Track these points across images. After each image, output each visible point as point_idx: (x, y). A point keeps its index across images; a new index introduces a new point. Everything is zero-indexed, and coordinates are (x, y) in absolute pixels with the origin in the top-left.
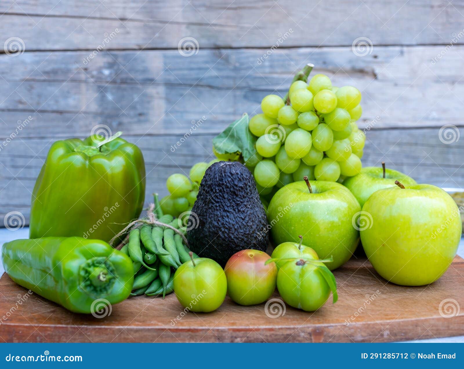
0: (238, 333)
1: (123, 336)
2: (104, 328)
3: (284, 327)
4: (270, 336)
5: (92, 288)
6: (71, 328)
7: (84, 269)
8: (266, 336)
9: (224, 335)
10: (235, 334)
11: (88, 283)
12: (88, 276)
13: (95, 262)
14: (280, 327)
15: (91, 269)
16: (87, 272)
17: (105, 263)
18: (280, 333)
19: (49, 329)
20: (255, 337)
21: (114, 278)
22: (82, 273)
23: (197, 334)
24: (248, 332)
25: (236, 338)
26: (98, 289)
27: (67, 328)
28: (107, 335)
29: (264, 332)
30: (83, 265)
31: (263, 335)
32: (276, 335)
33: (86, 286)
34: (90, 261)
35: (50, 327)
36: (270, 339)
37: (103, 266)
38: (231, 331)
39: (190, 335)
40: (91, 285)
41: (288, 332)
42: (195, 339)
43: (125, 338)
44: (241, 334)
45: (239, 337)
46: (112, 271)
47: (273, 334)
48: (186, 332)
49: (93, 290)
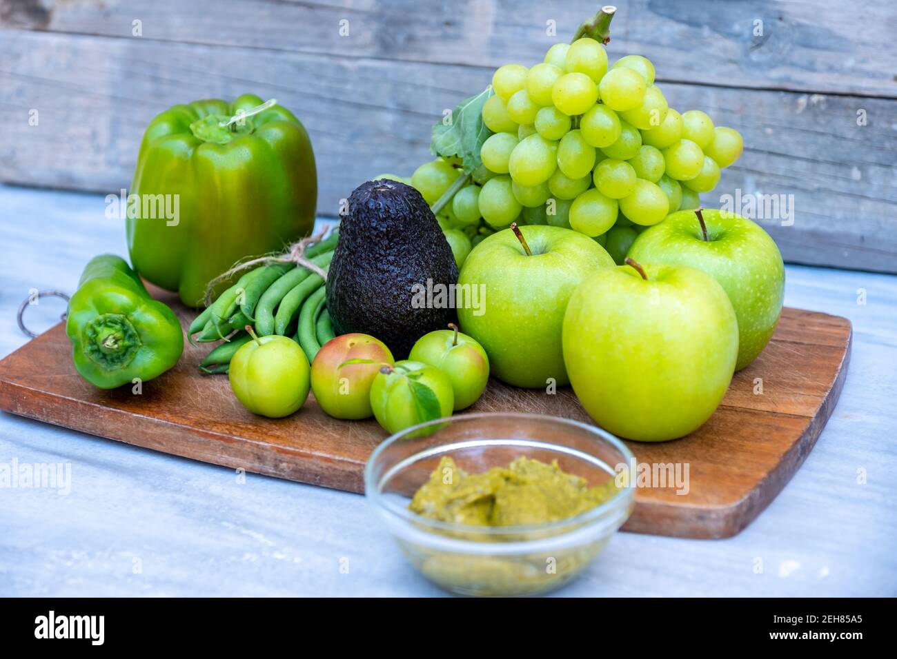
0: (283, 455)
1: (141, 428)
2: (120, 413)
3: (346, 459)
4: (327, 469)
5: (101, 355)
6: (82, 404)
7: (91, 327)
8: (322, 467)
9: (265, 454)
10: (280, 456)
11: (95, 347)
12: (95, 338)
13: (108, 320)
14: (341, 458)
15: (99, 329)
16: (95, 332)
17: (123, 324)
18: (338, 467)
19: (57, 400)
20: (307, 466)
21: (135, 346)
22: (89, 333)
23: (231, 445)
24: (297, 457)
25: (281, 461)
26: (108, 358)
27: (76, 402)
28: (122, 422)
29: (318, 462)
30: (91, 322)
31: (317, 465)
32: (335, 469)
33: (93, 351)
34: (101, 317)
35: (58, 398)
36: (327, 473)
37: (118, 327)
38: (275, 451)
39: (222, 445)
40: (98, 351)
41: (351, 468)
42: (228, 453)
43: (143, 432)
44: (287, 457)
45: (284, 462)
46: (130, 336)
47: (330, 467)
48: (217, 439)
49: (101, 358)
